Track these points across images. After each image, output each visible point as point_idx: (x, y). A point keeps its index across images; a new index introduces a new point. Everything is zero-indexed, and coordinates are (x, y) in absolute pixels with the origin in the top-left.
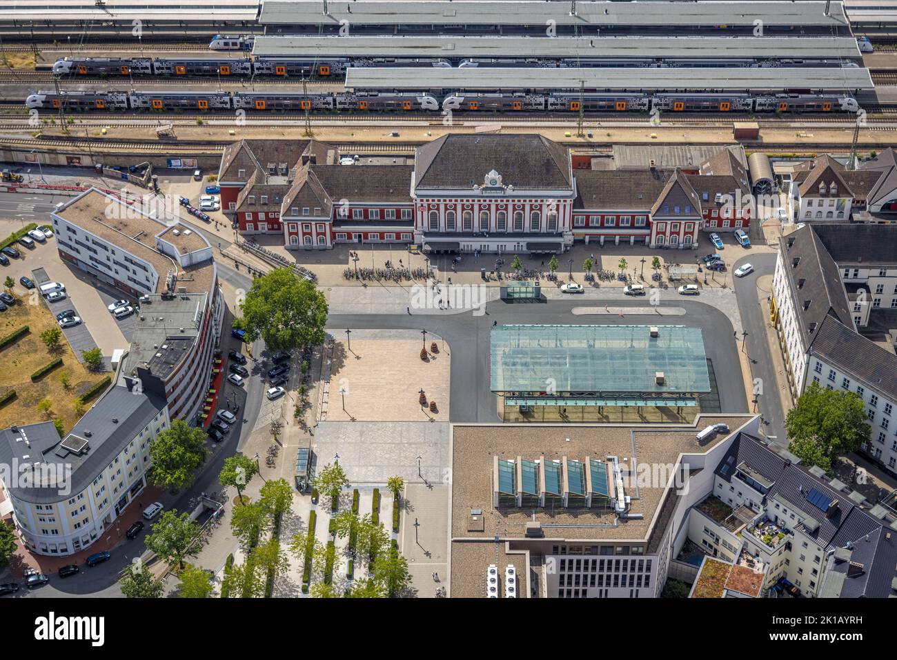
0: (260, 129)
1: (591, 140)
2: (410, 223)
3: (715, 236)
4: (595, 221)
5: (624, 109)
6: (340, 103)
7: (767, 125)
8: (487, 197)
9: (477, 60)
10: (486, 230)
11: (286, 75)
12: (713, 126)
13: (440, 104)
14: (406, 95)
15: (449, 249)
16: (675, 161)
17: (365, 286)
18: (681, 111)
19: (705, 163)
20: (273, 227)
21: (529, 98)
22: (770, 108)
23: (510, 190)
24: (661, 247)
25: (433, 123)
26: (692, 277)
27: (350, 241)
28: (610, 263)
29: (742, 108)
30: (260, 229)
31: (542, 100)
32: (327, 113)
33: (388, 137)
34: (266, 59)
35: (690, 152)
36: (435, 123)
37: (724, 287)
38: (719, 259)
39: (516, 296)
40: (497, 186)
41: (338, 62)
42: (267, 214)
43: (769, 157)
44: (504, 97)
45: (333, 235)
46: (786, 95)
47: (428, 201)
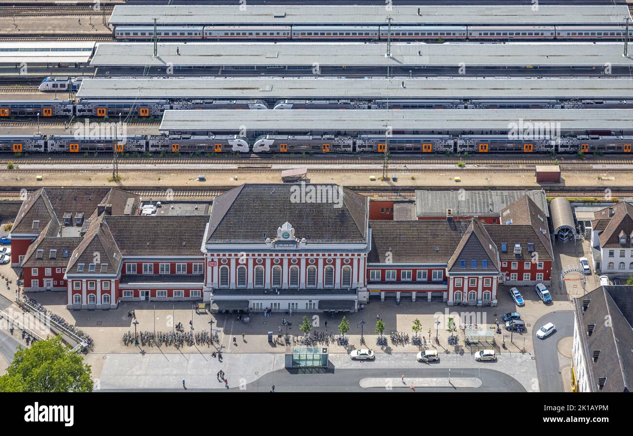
0: (69, 174)
1: (396, 184)
2: (201, 278)
3: (515, 291)
4: (391, 275)
5: (430, 151)
6: (152, 146)
7: (570, 167)
8: (279, 251)
9: (292, 101)
10: (278, 286)
11: (106, 116)
12: (517, 168)
13: (251, 147)
14: (218, 137)
15: (238, 309)
16: (476, 207)
17: (143, 353)
18: (486, 153)
19: (505, 210)
20: (59, 283)
21: (338, 140)
22: (573, 149)
23: (302, 244)
24: (459, 304)
25: (242, 166)
26: (490, 341)
27: (137, 299)
28: (404, 323)
29: (545, 149)
30: (45, 285)
31: (350, 142)
32: (139, 155)
33: (193, 181)
34: (89, 101)
35: (491, 198)
36: (244, 166)
37: (523, 352)
38: (518, 318)
39: (303, 364)
40: (290, 239)
41: (158, 103)
42: (53, 269)
43: (571, 202)
44: (313, 139)
45: (119, 293)
46: (587, 137)
47: (218, 255)
